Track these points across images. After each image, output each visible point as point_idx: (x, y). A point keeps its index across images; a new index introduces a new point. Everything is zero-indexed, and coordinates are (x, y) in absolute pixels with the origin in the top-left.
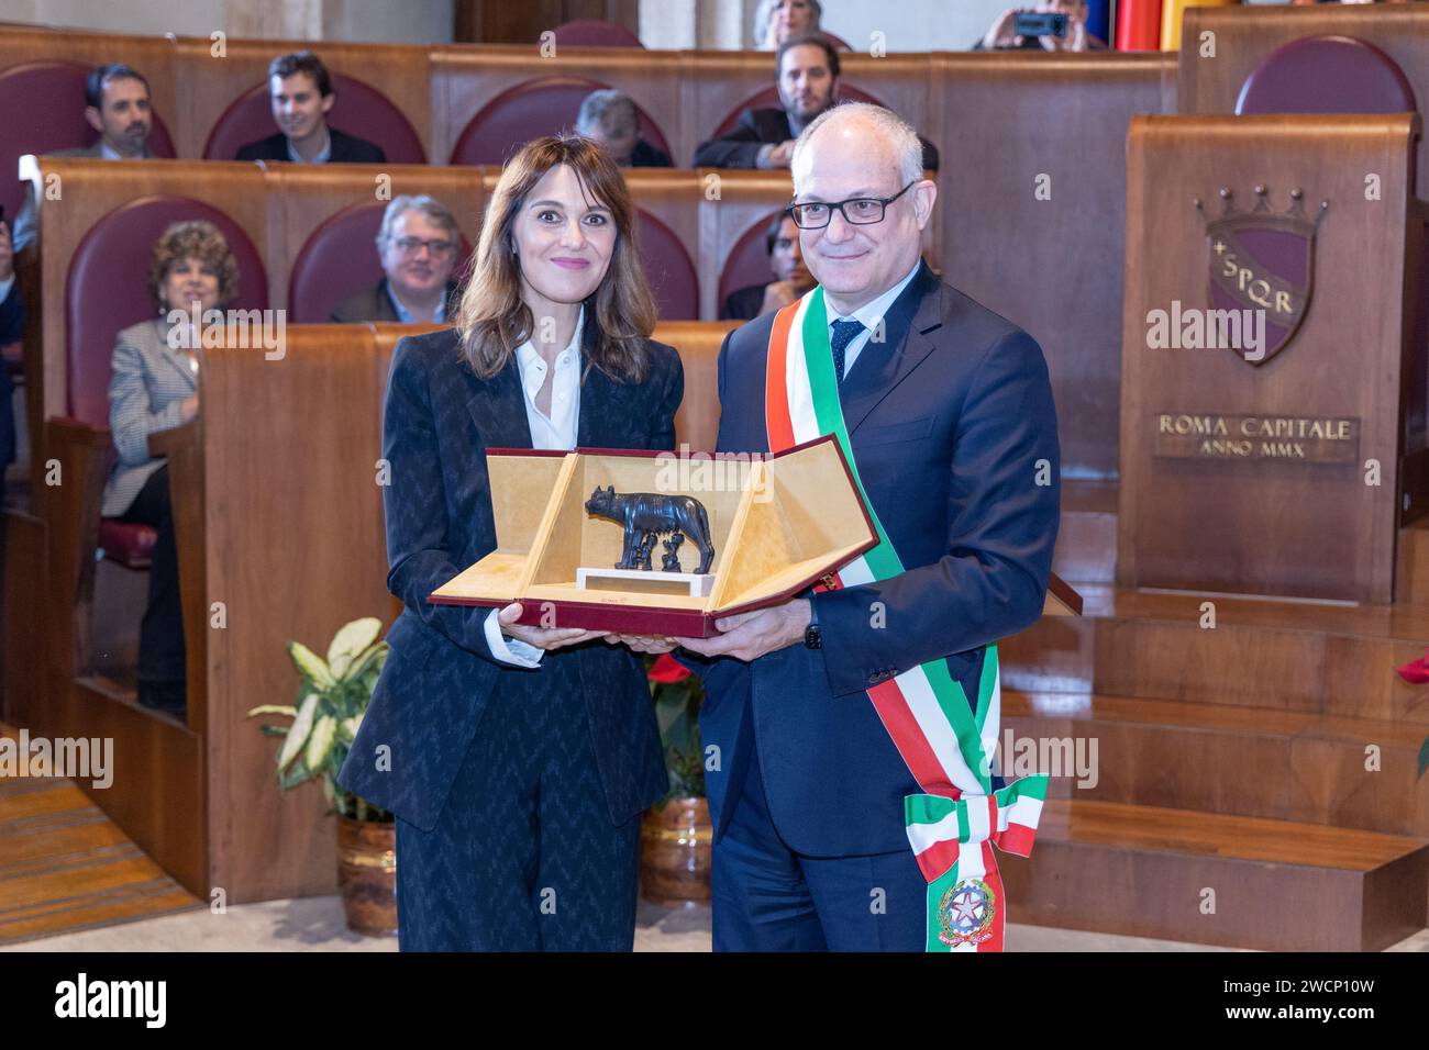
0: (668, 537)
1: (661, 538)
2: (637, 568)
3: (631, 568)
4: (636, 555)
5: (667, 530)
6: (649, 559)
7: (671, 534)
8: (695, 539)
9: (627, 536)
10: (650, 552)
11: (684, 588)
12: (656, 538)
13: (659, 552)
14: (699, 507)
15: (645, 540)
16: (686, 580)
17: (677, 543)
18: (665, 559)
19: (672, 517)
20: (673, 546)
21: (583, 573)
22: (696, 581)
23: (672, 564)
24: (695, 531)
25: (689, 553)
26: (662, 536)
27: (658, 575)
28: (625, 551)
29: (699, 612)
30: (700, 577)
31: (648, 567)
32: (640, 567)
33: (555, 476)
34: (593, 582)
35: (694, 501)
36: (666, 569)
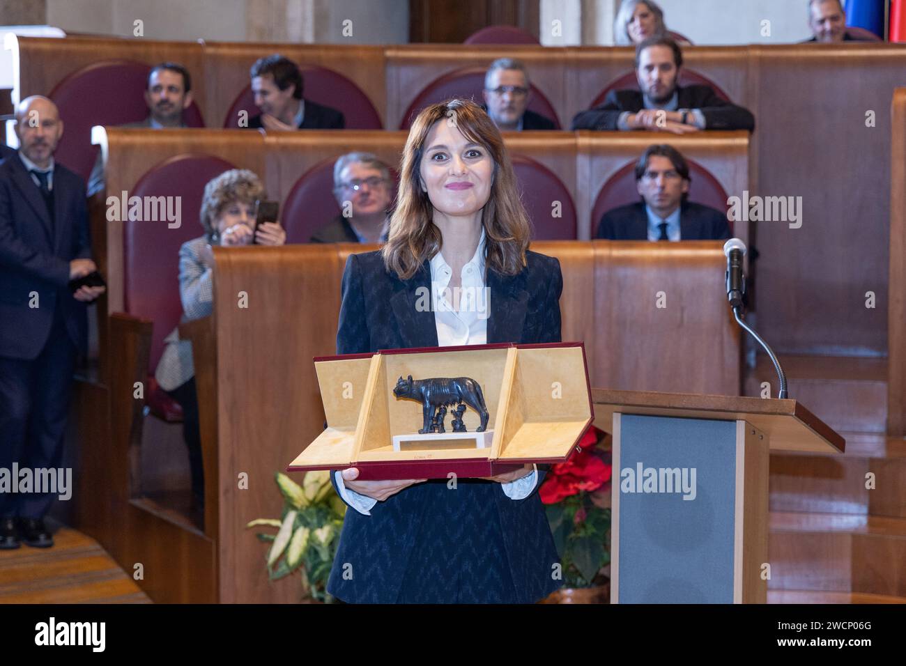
0: (455, 408)
1: (449, 409)
2: (434, 432)
3: (430, 432)
4: (433, 423)
5: (453, 404)
6: (442, 424)
7: (456, 405)
8: (475, 407)
9: (425, 410)
10: (443, 419)
11: (472, 443)
12: (446, 409)
13: (449, 419)
14: (475, 385)
15: (437, 411)
16: (473, 437)
17: (462, 411)
18: (454, 423)
19: (457, 393)
20: (459, 414)
21: (397, 439)
22: (480, 437)
23: (459, 427)
24: (474, 402)
25: (471, 418)
26: (449, 407)
27: (449, 435)
28: (424, 421)
29: (486, 459)
30: (482, 434)
31: (442, 431)
32: (437, 431)
33: (366, 373)
34: (405, 445)
35: (471, 380)
36: (455, 430)
